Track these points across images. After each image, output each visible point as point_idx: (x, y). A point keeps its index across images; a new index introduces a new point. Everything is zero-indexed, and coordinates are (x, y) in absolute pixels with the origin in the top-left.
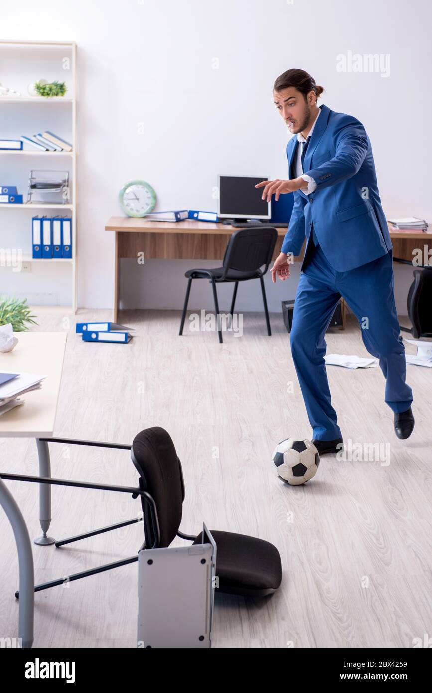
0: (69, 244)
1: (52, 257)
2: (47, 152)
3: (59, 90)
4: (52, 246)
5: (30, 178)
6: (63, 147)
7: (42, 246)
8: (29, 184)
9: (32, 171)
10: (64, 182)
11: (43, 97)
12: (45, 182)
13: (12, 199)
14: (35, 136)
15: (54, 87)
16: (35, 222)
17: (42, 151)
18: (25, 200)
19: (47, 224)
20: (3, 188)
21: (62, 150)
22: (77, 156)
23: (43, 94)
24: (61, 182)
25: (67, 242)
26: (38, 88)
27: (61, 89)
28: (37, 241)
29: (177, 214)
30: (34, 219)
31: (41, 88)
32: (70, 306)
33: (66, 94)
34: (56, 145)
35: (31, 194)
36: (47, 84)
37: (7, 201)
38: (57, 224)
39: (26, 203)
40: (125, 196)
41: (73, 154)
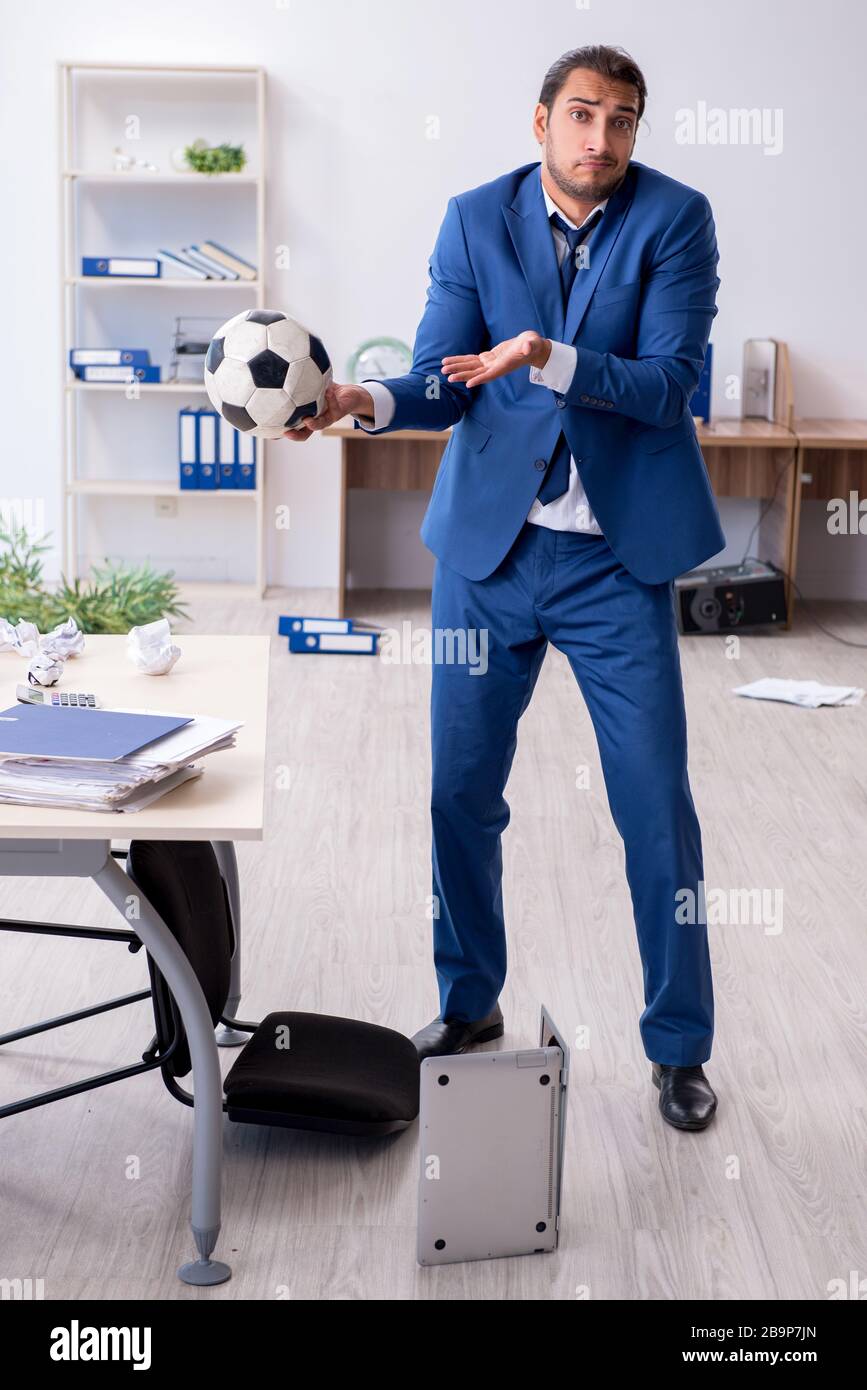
0: (251, 462)
1: (218, 487)
2: (209, 283)
3: (233, 161)
4: (217, 465)
5: (174, 331)
6: (239, 272)
7: (198, 465)
8: (172, 344)
9: (178, 319)
11: (199, 174)
12: (204, 341)
13: (141, 376)
14: (185, 251)
15: (223, 156)
16: (184, 418)
17: (199, 279)
18: (164, 376)
20: (125, 353)
21: (238, 278)
22: (267, 292)
23: (201, 169)
25: (246, 459)
26: (191, 155)
27: (236, 158)
28: (189, 457)
30: (182, 413)
31: (198, 157)
33: (245, 167)
34: (224, 267)
35: (175, 364)
36: (210, 150)
37: (132, 378)
39: (168, 382)
40: (359, 368)
41: (259, 286)
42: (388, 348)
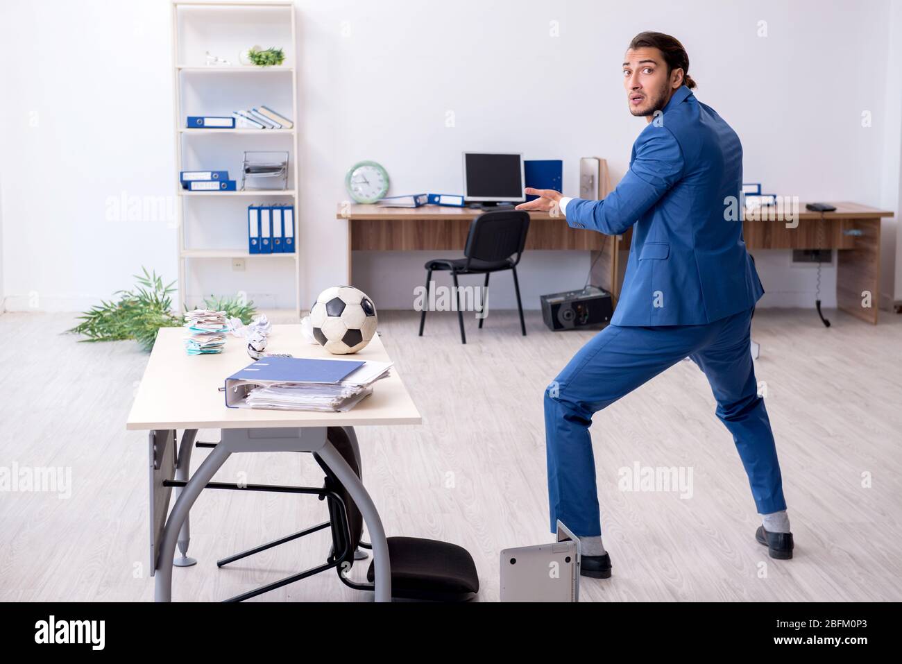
0: (291, 236)
1: (272, 252)
2: (264, 130)
3: (277, 58)
4: (272, 239)
5: (243, 159)
6: (282, 123)
7: (260, 239)
8: (242, 167)
9: (245, 152)
10: (284, 164)
11: (258, 66)
12: (262, 165)
13: (224, 186)
14: (249, 112)
15: (271, 55)
16: (251, 211)
17: (258, 128)
18: (238, 186)
19: (265, 213)
20: (213, 173)
21: (281, 127)
22: (299, 134)
23: (258, 63)
24: (281, 164)
25: (289, 234)
26: (252, 56)
27: (278, 56)
28: (254, 234)
29: (416, 198)
30: (251, 208)
31: (256, 56)
32: (294, 309)
33: (283, 62)
34: (273, 121)
35: (244, 179)
36: (263, 52)
37: (218, 188)
38: (277, 213)
39: (241, 190)
40: (352, 179)
41: (294, 131)
42: (370, 168)
